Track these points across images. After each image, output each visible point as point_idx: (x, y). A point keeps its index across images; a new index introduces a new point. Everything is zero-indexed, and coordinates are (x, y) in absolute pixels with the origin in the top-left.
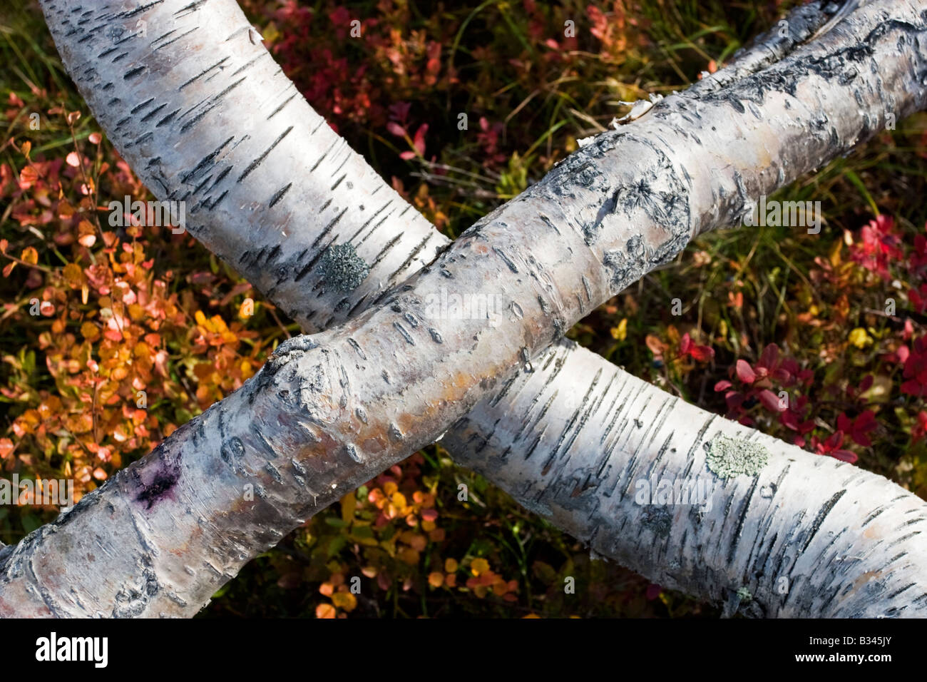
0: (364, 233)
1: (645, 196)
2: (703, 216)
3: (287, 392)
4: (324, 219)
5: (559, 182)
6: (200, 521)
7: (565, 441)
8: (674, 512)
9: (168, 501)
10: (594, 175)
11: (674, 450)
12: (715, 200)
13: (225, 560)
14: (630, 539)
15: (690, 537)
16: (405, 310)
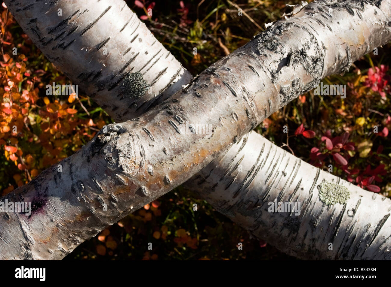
0: (147, 67)
1: (304, 58)
2: (329, 69)
3: (111, 158)
4: (126, 58)
5: (258, 47)
6: (58, 226)
7: (247, 182)
8: (302, 221)
9: (40, 215)
10: (277, 44)
11: (302, 189)
12: (335, 61)
13: (69, 245)
14: (276, 232)
15: (309, 234)
16: (176, 114)
